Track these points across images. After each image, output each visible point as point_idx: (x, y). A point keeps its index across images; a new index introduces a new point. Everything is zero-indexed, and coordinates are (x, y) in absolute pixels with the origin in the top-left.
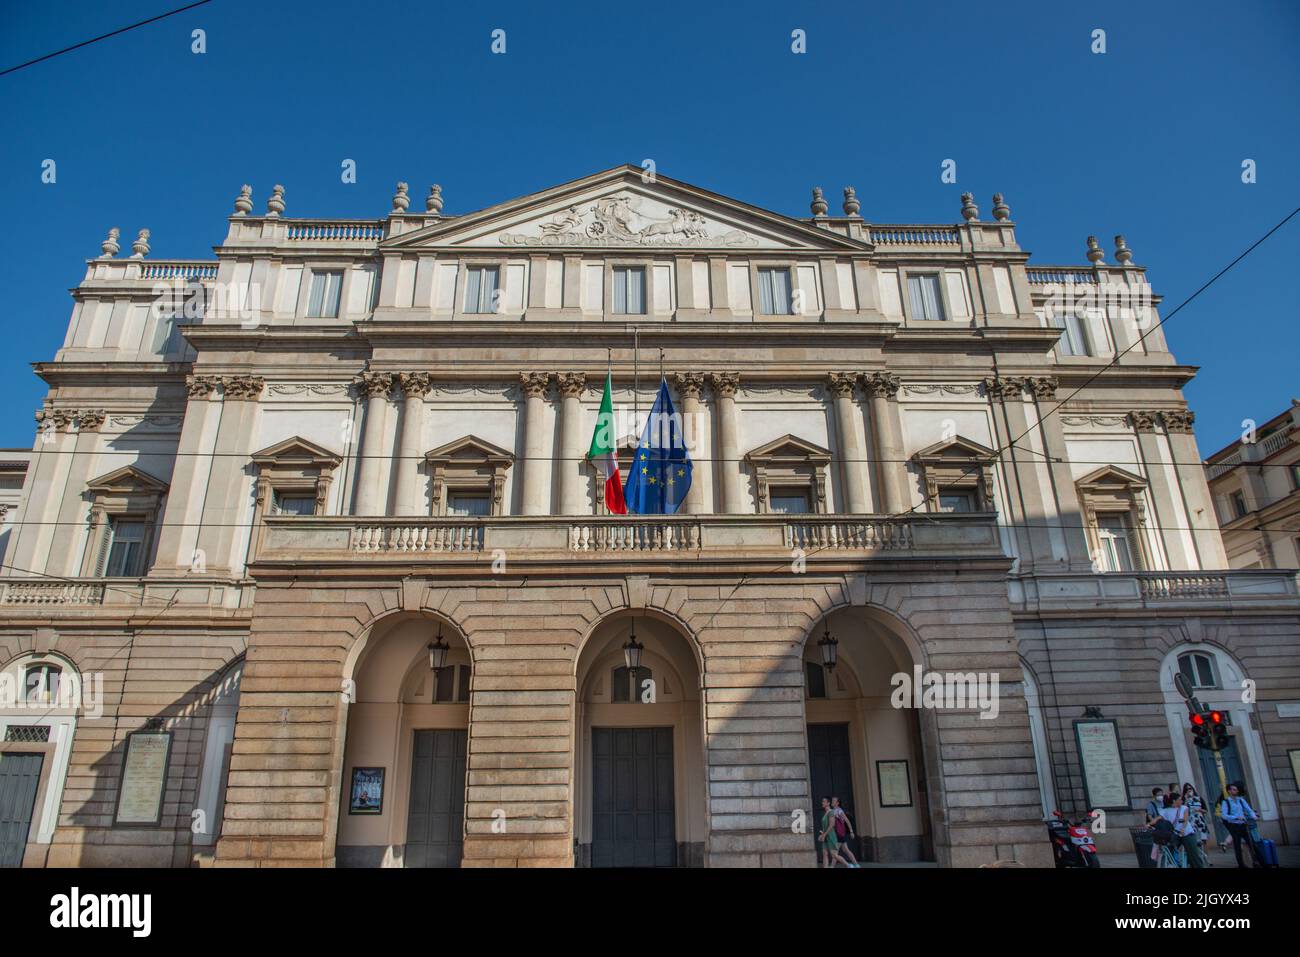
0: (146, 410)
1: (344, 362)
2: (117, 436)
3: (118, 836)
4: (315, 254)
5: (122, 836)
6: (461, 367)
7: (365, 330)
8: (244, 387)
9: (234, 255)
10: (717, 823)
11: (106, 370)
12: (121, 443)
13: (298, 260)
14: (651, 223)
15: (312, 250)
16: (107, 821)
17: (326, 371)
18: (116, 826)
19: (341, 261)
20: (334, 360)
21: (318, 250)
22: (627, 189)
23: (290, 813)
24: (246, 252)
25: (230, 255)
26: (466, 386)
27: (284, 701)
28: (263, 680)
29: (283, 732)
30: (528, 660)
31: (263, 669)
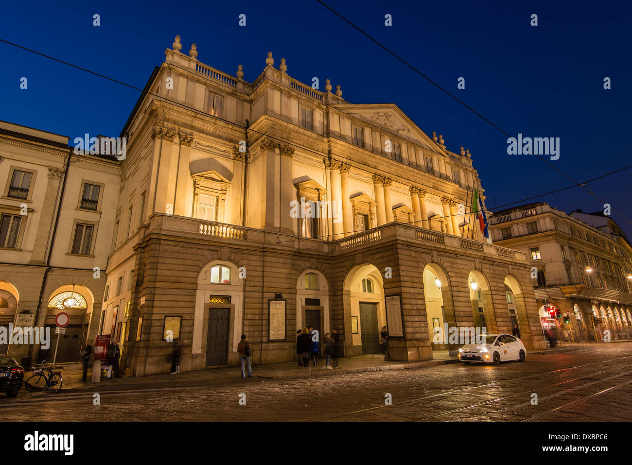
0: (213, 142)
3: (271, 346)
4: (304, 99)
5: (273, 346)
8: (288, 151)
13: (297, 98)
14: (398, 128)
16: (265, 339)
18: (269, 341)
22: (392, 112)
23: (421, 330)
27: (412, 290)
28: (407, 283)
29: (414, 302)
30: (461, 282)
31: (406, 279)
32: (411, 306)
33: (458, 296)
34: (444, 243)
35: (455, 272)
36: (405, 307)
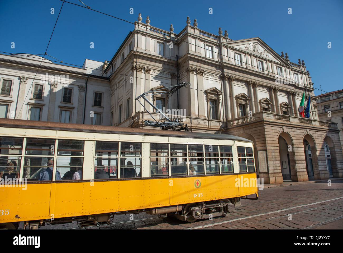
0: (161, 70)
1: (217, 70)
2: (155, 76)
4: (208, 41)
6: (239, 77)
7: (225, 64)
8: (201, 72)
9: (192, 36)
10: (320, 169)
11: (152, 57)
12: (156, 78)
13: (203, 41)
14: (261, 52)
15: (207, 40)
17: (215, 72)
19: (212, 44)
20: (215, 69)
21: (209, 40)
22: (257, 42)
23: (277, 168)
24: (194, 36)
25: (191, 36)
26: (238, 81)
27: (272, 148)
28: (269, 144)
29: (273, 154)
30: (299, 142)
31: (269, 142)
32: (272, 156)
33: (297, 150)
34: (290, 121)
35: (296, 137)
36: (268, 156)
